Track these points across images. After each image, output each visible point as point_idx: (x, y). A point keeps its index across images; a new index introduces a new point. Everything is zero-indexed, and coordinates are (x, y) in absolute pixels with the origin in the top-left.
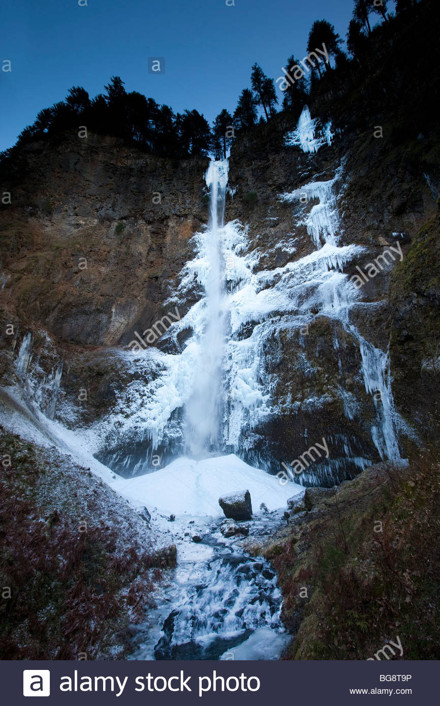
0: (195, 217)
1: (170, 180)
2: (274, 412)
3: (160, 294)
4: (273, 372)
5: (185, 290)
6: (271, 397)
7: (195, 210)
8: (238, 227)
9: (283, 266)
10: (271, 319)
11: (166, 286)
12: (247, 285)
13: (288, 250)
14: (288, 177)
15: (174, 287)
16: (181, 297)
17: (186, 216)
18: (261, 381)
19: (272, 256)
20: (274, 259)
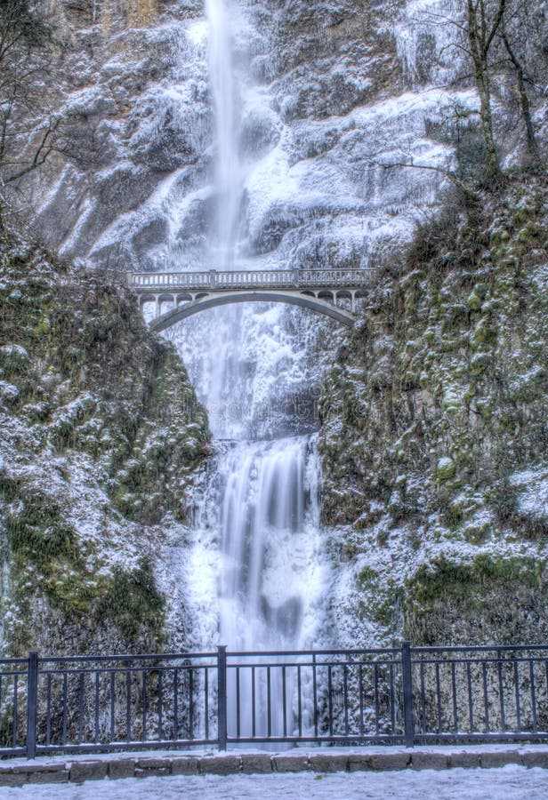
2: (312, 378)
3: (93, 150)
5: (147, 146)
6: (308, 354)
9: (345, 113)
10: (315, 221)
11: (106, 135)
12: (271, 146)
13: (356, 82)
15: (123, 137)
16: (137, 160)
19: (324, 91)
20: (329, 97)
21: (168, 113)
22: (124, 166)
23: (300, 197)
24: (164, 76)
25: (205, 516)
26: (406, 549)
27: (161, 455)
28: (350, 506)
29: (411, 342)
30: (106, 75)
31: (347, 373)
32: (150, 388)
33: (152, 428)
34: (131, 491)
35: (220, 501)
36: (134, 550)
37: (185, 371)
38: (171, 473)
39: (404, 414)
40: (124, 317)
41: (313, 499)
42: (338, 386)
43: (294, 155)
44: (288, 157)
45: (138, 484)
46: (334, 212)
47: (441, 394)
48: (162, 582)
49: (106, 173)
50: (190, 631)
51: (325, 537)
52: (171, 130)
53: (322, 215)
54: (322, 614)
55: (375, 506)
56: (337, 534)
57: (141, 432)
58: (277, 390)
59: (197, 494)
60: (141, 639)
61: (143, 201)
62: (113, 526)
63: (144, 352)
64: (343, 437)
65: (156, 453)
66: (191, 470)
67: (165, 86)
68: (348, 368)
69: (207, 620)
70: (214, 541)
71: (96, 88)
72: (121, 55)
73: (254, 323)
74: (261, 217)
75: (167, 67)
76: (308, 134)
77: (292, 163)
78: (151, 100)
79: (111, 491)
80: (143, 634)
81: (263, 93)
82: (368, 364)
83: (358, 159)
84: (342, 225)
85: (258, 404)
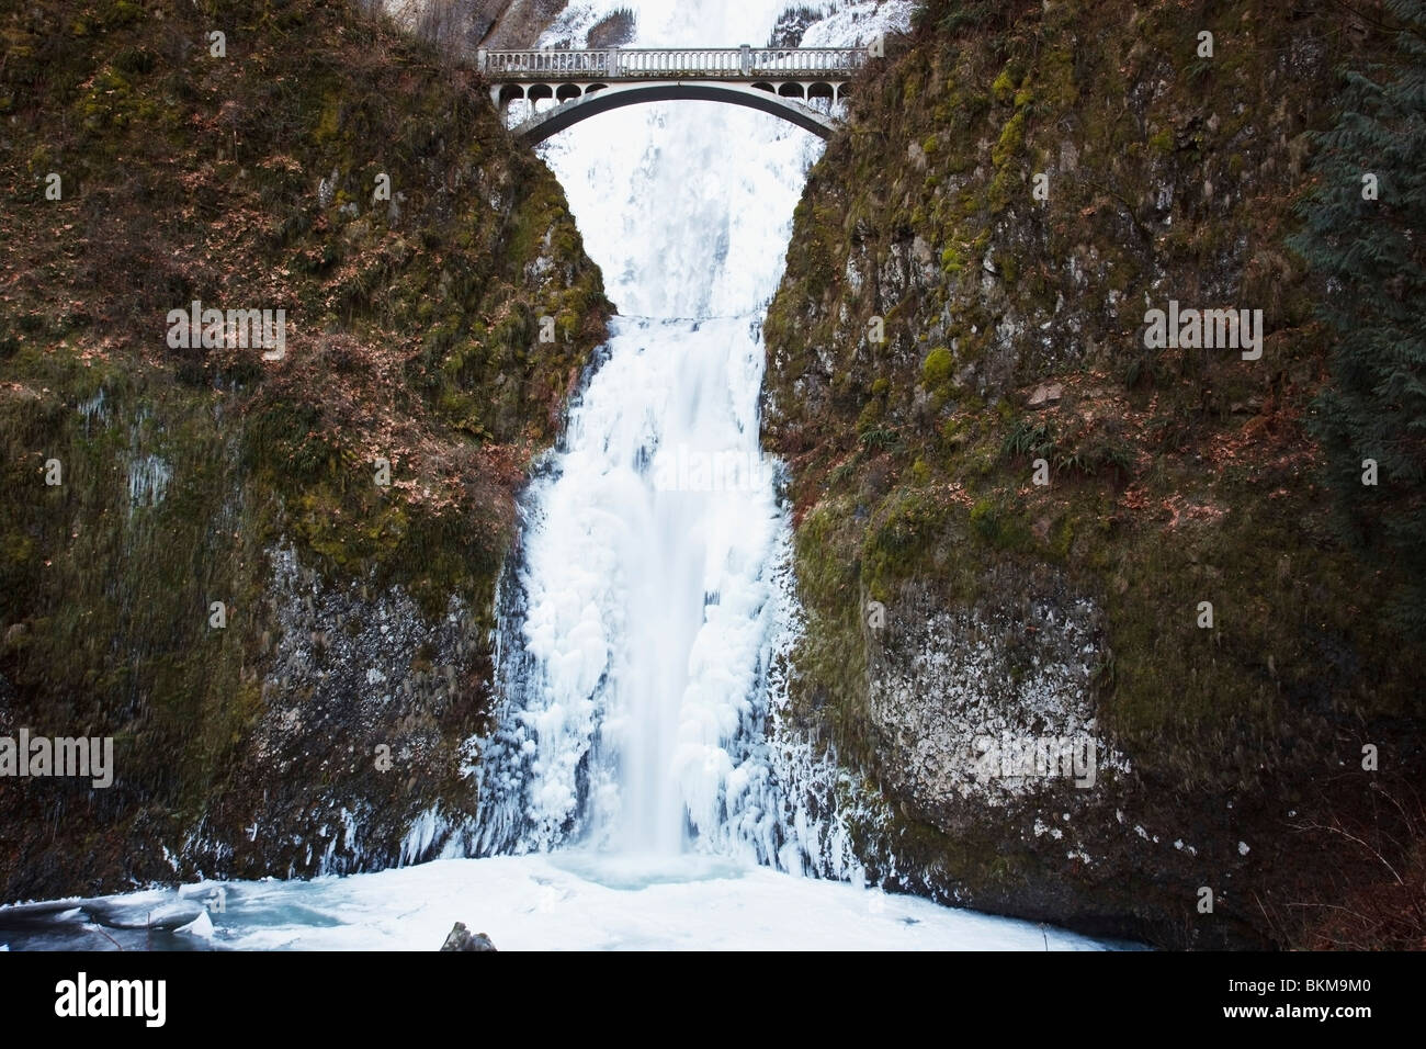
32: (508, 232)
33: (506, 293)
39: (894, 279)
47: (942, 243)
57: (488, 299)
65: (510, 333)
80: (456, 611)
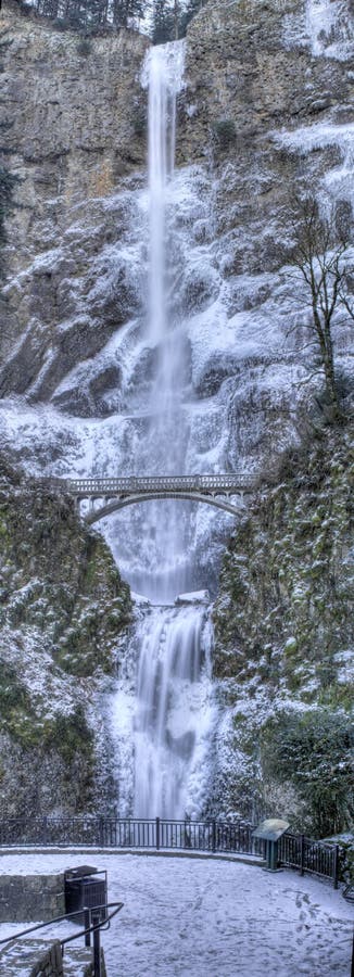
0: (118, 153)
1: (73, 80)
3: (56, 306)
4: (249, 454)
5: (103, 302)
7: (120, 141)
8: (199, 184)
9: (276, 269)
10: (250, 370)
11: (68, 292)
12: (211, 299)
13: (284, 242)
14: (289, 100)
15: (82, 294)
16: (94, 313)
17: (101, 150)
18: (230, 465)
19: (257, 250)
20: (262, 256)
21: (121, 272)
22: (82, 319)
23: (238, 347)
24: (118, 239)
25: (126, 670)
26: (267, 700)
27: (93, 623)
28: (235, 663)
29: (277, 542)
30: (68, 239)
31: (234, 560)
32: (84, 571)
33: (86, 602)
34: (70, 652)
35: (136, 658)
36: (70, 699)
37: (111, 557)
38: (101, 637)
40: (64, 519)
41: (207, 657)
42: (228, 569)
43: (232, 308)
44: (226, 310)
45: (75, 647)
46: (266, 362)
47: (291, 589)
48: (92, 721)
49: (66, 326)
50: (112, 756)
51: (215, 686)
52: (123, 287)
53: (256, 365)
54: (208, 744)
55: (251, 664)
56: (224, 684)
57: (78, 606)
58: (216, 524)
59: (120, 653)
60: (77, 762)
61: (99, 350)
62: (56, 681)
63: (79, 544)
64: (230, 610)
65: (88, 622)
66: (116, 634)
67: (119, 248)
68: (235, 555)
69: (124, 748)
70: (132, 689)
71: (58, 251)
72: (82, 221)
73: (197, 462)
74: (202, 366)
75: (121, 231)
76: (244, 289)
77: (230, 315)
78: (106, 261)
79: (55, 654)
80: (78, 759)
81: (203, 252)
82: (249, 553)
83: (286, 313)
84: (274, 374)
85: (200, 536)
